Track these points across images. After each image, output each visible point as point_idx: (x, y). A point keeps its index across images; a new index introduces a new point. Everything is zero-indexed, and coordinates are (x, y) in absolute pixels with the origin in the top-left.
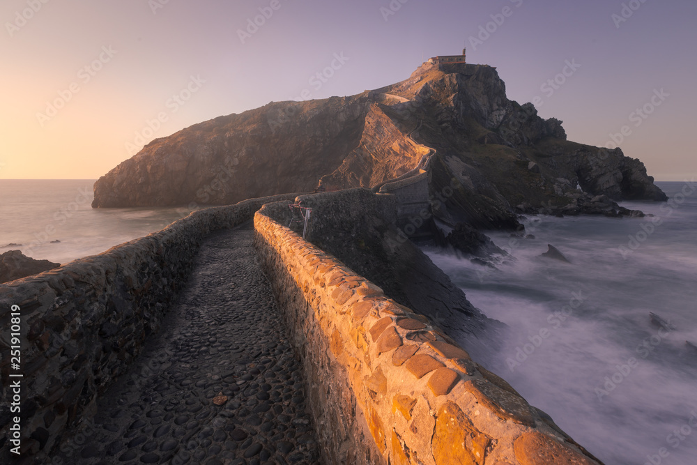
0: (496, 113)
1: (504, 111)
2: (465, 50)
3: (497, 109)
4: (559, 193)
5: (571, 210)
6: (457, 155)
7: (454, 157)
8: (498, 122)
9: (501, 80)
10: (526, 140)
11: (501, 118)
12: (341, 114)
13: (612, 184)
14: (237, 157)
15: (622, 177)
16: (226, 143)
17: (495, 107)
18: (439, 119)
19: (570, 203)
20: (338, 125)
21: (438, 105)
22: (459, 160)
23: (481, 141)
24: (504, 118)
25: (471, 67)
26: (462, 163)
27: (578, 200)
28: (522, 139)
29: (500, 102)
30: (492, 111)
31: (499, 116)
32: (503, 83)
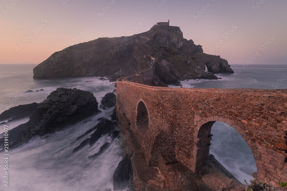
0: (179, 43)
1: (183, 43)
2: (169, 20)
3: (180, 42)
4: (196, 71)
5: (199, 77)
6: (165, 59)
7: (164, 60)
8: (180, 46)
9: (181, 32)
10: (189, 53)
11: (181, 45)
12: (126, 43)
13: (216, 68)
14: (88, 59)
15: (219, 65)
16: (84, 54)
17: (180, 41)
18: (160, 46)
19: (199, 75)
20: (125, 47)
21: (159, 41)
22: (166, 61)
23: (174, 54)
24: (182, 45)
25: (171, 27)
26: (167, 62)
27: (202, 74)
28: (188, 53)
29: (181, 39)
30: (179, 42)
31: (181, 44)
32: (182, 33)
